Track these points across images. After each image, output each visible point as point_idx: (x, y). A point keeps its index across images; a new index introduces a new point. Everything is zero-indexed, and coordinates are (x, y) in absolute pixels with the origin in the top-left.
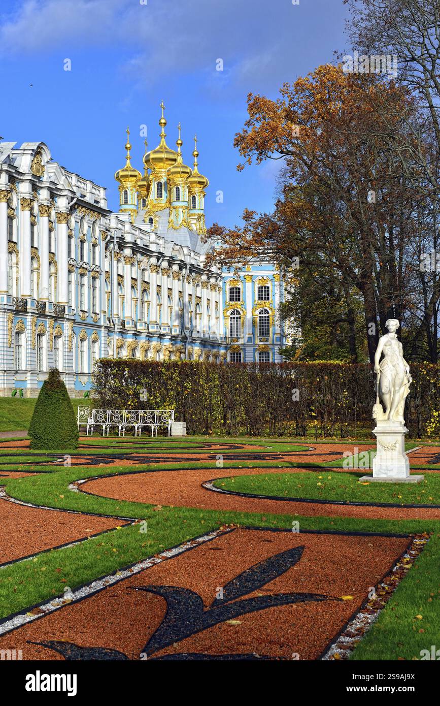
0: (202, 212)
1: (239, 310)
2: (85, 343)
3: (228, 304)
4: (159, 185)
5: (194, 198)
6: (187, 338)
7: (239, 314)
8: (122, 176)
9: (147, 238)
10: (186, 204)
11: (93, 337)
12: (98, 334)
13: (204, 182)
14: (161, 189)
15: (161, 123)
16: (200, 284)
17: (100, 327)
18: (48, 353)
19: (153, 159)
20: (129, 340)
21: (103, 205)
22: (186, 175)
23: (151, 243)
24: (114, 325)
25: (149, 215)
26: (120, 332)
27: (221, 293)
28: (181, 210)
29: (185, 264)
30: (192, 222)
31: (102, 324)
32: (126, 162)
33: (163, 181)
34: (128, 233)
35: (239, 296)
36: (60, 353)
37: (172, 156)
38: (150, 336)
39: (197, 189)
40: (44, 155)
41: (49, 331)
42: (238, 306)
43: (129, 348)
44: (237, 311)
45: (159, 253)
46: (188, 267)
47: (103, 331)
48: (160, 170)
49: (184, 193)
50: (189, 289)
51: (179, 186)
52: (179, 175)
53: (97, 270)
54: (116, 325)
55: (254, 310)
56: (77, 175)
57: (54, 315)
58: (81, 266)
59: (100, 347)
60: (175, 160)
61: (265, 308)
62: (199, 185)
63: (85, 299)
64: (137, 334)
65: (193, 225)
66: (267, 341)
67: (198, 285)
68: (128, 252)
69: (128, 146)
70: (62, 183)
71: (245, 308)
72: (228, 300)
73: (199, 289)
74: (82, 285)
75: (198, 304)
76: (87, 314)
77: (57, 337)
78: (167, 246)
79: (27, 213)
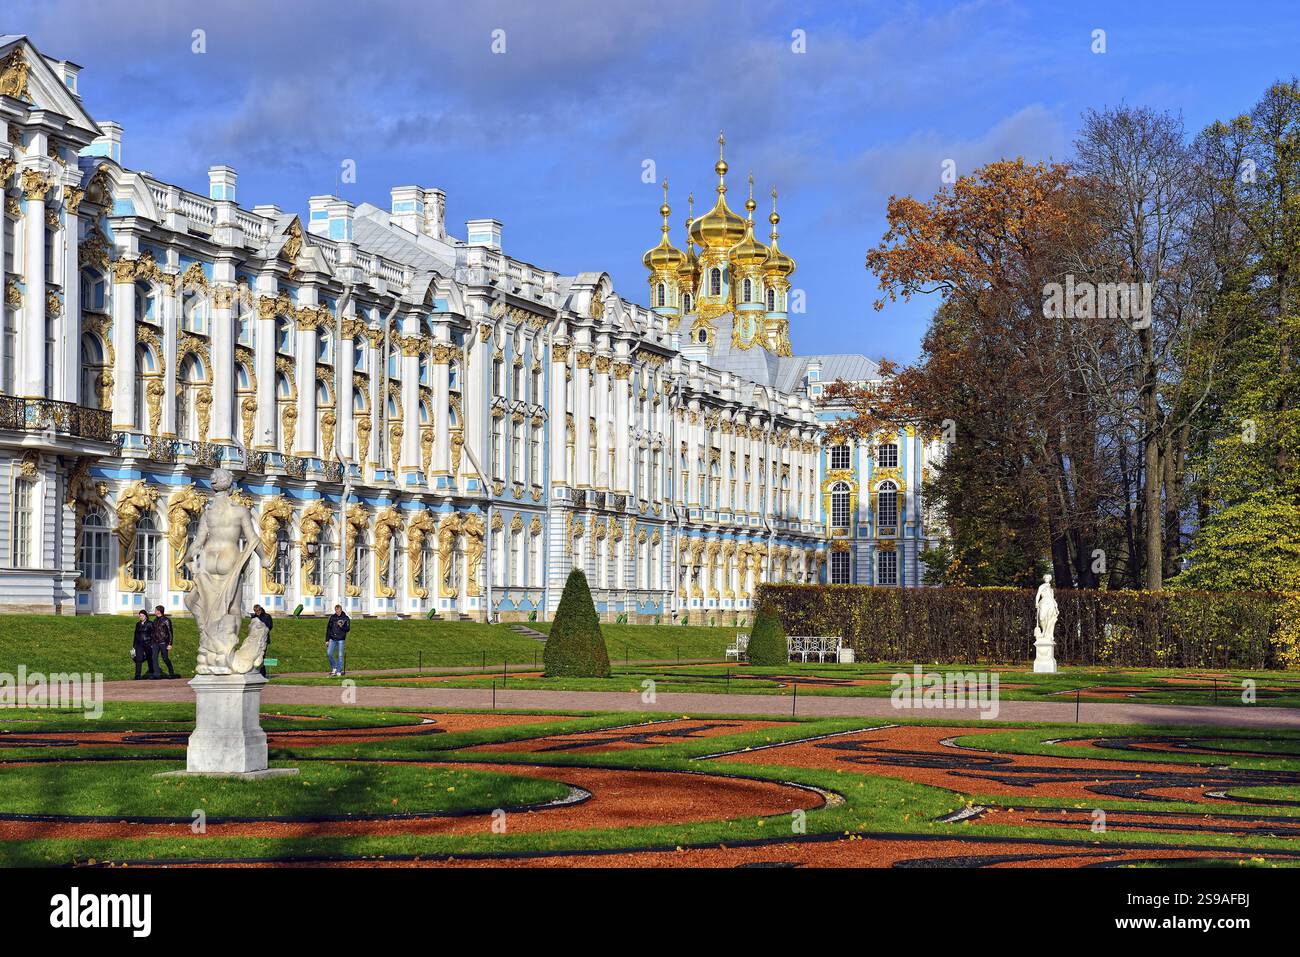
0: (783, 317)
1: (847, 482)
2: (645, 547)
3: (829, 472)
4: (716, 272)
5: (771, 293)
6: (770, 532)
7: (848, 489)
9: (717, 380)
10: (759, 307)
11: (654, 537)
12: (660, 532)
13: (788, 267)
14: (719, 280)
15: (719, 169)
16: (788, 443)
17: (663, 522)
18: (608, 563)
19: (705, 230)
20: (695, 539)
21: (665, 343)
22: (761, 259)
23: (724, 388)
24: (677, 518)
25: (701, 326)
26: (684, 528)
27: (818, 454)
28: (752, 317)
29: (769, 415)
30: (770, 335)
31: (665, 518)
32: (662, 236)
33: (722, 267)
34: (695, 377)
35: (848, 460)
36: (620, 563)
37: (736, 226)
38: (722, 530)
39: (775, 278)
40: (604, 289)
41: (610, 533)
42: (846, 477)
43: (695, 551)
44: (844, 485)
45: (736, 403)
46: (773, 419)
47: (665, 529)
48: (718, 248)
49: (758, 292)
50: (773, 451)
51: (750, 278)
52: (750, 260)
53: (659, 439)
54: (680, 519)
55: (871, 483)
56: (638, 306)
57: (614, 510)
58: (642, 437)
59: (662, 551)
60: (741, 232)
61: (890, 479)
62: (780, 273)
63: (645, 482)
64: (705, 530)
65: (771, 341)
66: (893, 534)
67: (784, 446)
69: (665, 209)
70: (622, 321)
71: (857, 480)
72: (829, 466)
73: (785, 451)
74: (641, 464)
75: (785, 476)
76: (647, 505)
77: (617, 540)
78: (744, 389)
79: (585, 372)
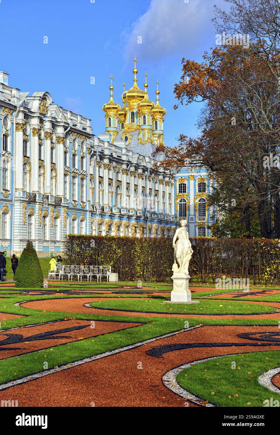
0: (161, 132)
1: (185, 199)
2: (76, 222)
3: (177, 194)
4: (133, 114)
5: (156, 122)
6: (148, 218)
7: (185, 201)
8: (107, 108)
9: (120, 151)
10: (150, 127)
11: (81, 218)
12: (85, 215)
13: (163, 112)
14: (134, 116)
15: (134, 72)
16: (158, 181)
17: (86, 211)
18: (50, 228)
19: (128, 96)
20: (107, 219)
21: (88, 131)
22: (150, 107)
23: (123, 155)
24: (96, 210)
25: (125, 134)
26: (100, 214)
27: (173, 187)
28: (147, 131)
29: (147, 168)
30: (155, 139)
31: (88, 209)
32: (110, 98)
33: (135, 111)
34: (107, 149)
35: (185, 189)
36: (58, 229)
37: (141, 95)
38: (121, 217)
39: (158, 116)
40: (48, 100)
41: (50, 214)
42: (185, 197)
43: (107, 225)
44: (184, 200)
45: (129, 161)
46: (149, 170)
47: (88, 214)
48: (133, 104)
49: (149, 119)
50: (149, 185)
51: (145, 115)
52: (145, 107)
53: (84, 174)
54: (97, 210)
55: (195, 199)
56: (71, 112)
57: (54, 204)
58: (73, 172)
59: (86, 224)
60: (143, 97)
61: (203, 197)
62: (160, 114)
63: (76, 193)
64: (112, 216)
65: (155, 141)
66: (204, 220)
67: (156, 182)
68: (106, 161)
69: (112, 87)
70: (60, 117)
71: (189, 198)
72: (178, 192)
73: (157, 185)
74: (74, 184)
75: (156, 195)
76: (77, 203)
77: (56, 218)
78: (134, 156)
79: (36, 138)
